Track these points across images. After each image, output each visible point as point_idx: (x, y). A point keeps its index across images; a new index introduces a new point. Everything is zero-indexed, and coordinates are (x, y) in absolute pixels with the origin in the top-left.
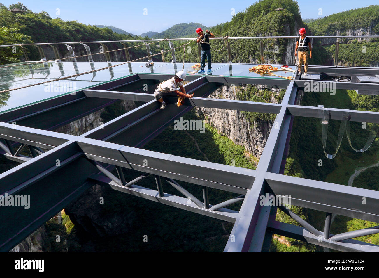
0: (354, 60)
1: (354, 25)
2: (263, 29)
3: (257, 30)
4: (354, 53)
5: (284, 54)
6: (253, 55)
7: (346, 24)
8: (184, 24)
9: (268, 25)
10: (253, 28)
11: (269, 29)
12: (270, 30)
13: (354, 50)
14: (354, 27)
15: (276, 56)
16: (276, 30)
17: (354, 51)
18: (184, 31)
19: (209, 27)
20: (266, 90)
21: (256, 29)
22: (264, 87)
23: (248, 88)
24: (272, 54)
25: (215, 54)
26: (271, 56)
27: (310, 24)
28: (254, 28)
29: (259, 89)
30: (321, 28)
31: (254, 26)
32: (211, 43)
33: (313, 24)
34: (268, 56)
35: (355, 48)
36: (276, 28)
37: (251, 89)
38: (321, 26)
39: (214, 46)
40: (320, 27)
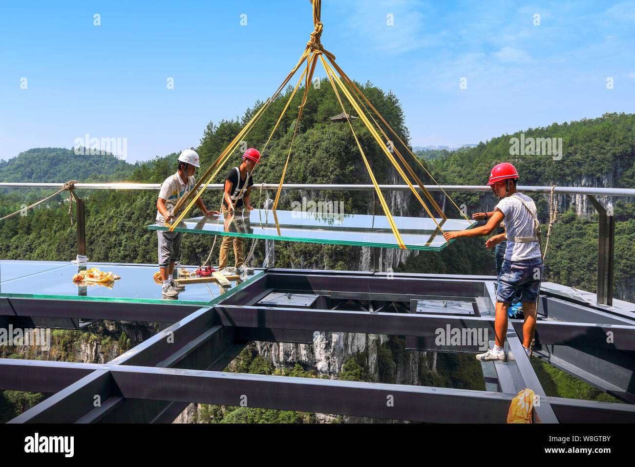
0: (569, 273)
1: (561, 170)
2: (293, 175)
3: (274, 176)
4: (569, 252)
5: (353, 253)
6: (260, 254)
7: (540, 165)
8: (54, 150)
9: (308, 162)
10: (263, 172)
11: (310, 173)
12: (313, 178)
13: (569, 241)
14: (565, 175)
15: (331, 257)
16: (332, 177)
17: (569, 246)
18: (52, 171)
19: (134, 164)
20: (299, 370)
21: (272, 174)
22: (291, 358)
23: (242, 362)
24: (318, 252)
25: (144, 250)
26: (315, 258)
27: (437, 162)
28: (267, 169)
29: (275, 364)
30: (469, 177)
31: (266, 165)
32: (133, 214)
33: (445, 164)
34: (305, 257)
35: (569, 238)
36: (332, 173)
37: (249, 363)
38: (469, 170)
39: (141, 224)
40: (464, 173)
